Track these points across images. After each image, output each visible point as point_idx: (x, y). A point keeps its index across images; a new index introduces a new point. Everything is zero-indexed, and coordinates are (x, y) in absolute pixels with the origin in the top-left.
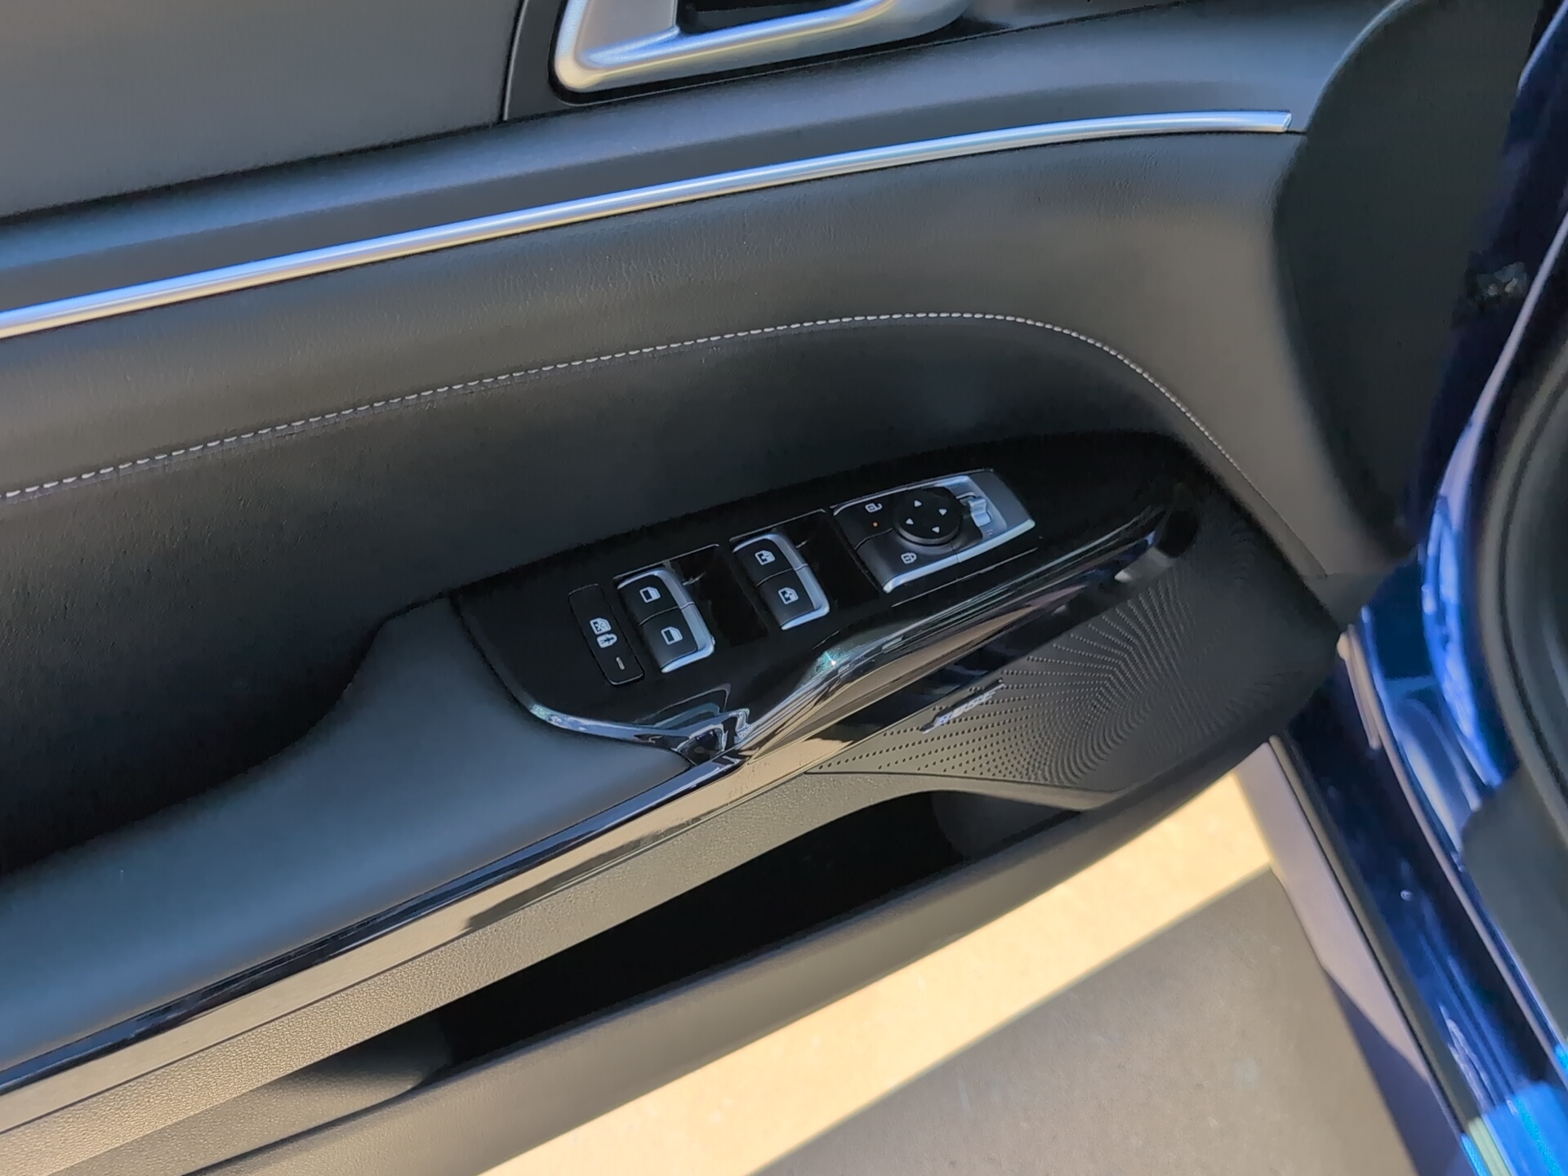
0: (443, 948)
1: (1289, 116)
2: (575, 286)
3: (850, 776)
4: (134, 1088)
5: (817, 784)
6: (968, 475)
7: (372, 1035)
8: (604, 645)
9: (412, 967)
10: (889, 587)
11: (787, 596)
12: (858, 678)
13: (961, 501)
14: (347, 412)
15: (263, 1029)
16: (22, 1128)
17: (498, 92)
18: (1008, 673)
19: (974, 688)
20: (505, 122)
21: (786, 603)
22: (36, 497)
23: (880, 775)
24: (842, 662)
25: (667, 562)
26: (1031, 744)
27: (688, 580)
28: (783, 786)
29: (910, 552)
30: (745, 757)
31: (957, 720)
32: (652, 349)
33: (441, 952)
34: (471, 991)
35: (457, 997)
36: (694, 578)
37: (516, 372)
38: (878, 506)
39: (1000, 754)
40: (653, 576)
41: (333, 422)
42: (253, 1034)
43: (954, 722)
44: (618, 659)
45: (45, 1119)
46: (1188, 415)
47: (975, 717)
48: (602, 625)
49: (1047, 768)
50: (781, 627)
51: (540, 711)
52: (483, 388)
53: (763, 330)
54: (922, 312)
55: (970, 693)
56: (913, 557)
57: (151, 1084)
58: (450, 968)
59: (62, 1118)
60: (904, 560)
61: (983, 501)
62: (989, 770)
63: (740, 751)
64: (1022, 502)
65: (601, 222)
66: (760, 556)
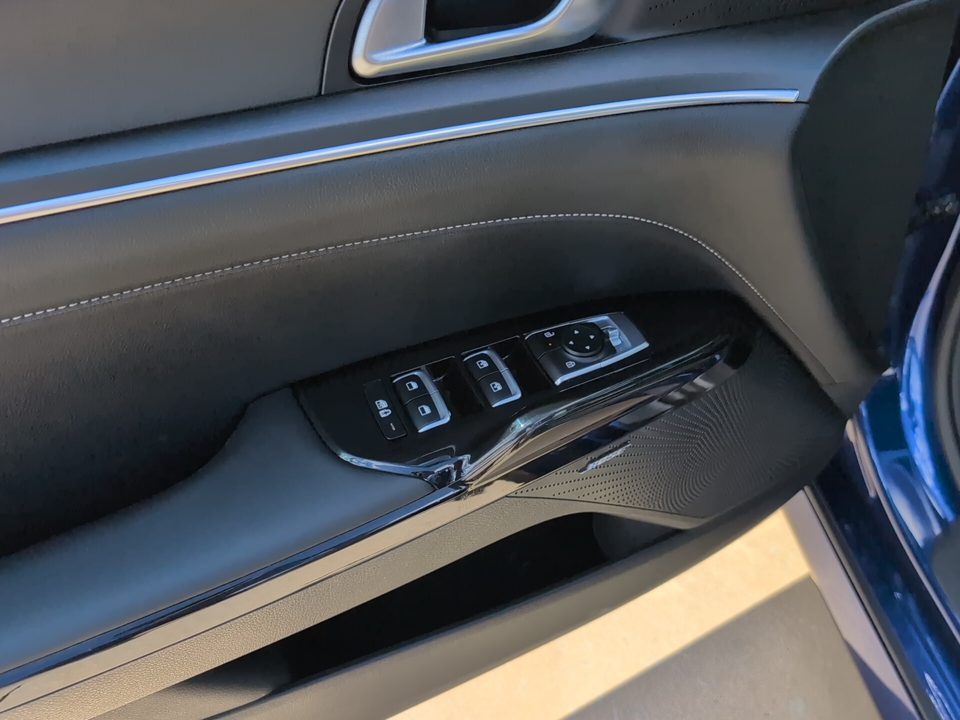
0: (281, 601)
1: (798, 92)
2: (364, 193)
3: (535, 500)
4: (91, 684)
5: (514, 504)
6: (608, 316)
7: (238, 656)
8: (383, 416)
9: (263, 612)
10: (558, 382)
11: (495, 387)
12: (537, 435)
13: (604, 331)
14: (228, 269)
15: (170, 648)
16: (22, 707)
17: (318, 77)
18: (633, 437)
19: (612, 446)
20: (323, 95)
21: (495, 391)
22: (42, 318)
23: (554, 500)
24: (528, 425)
25: (423, 367)
26: (650, 484)
27: (435, 378)
28: (492, 504)
29: (572, 360)
30: (468, 485)
31: (602, 466)
32: (411, 234)
33: (281, 603)
34: (299, 630)
35: (291, 634)
36: (440, 377)
37: (330, 247)
38: (552, 334)
39: (630, 490)
40: (414, 375)
41: (219, 275)
42: (164, 652)
43: (600, 467)
44: (391, 424)
45: (36, 702)
46: (744, 279)
47: (613, 465)
48: (382, 404)
49: (661, 501)
50: (491, 406)
51: (345, 456)
52: (310, 256)
53: (479, 223)
54: (576, 213)
55: (610, 449)
56: (573, 364)
57: (101, 682)
58: (286, 614)
59: (46, 702)
60: (568, 366)
61: (617, 330)
62: (624, 500)
63: (465, 481)
64: (641, 332)
65: (379, 155)
66: (480, 363)
